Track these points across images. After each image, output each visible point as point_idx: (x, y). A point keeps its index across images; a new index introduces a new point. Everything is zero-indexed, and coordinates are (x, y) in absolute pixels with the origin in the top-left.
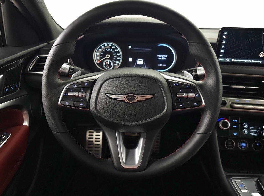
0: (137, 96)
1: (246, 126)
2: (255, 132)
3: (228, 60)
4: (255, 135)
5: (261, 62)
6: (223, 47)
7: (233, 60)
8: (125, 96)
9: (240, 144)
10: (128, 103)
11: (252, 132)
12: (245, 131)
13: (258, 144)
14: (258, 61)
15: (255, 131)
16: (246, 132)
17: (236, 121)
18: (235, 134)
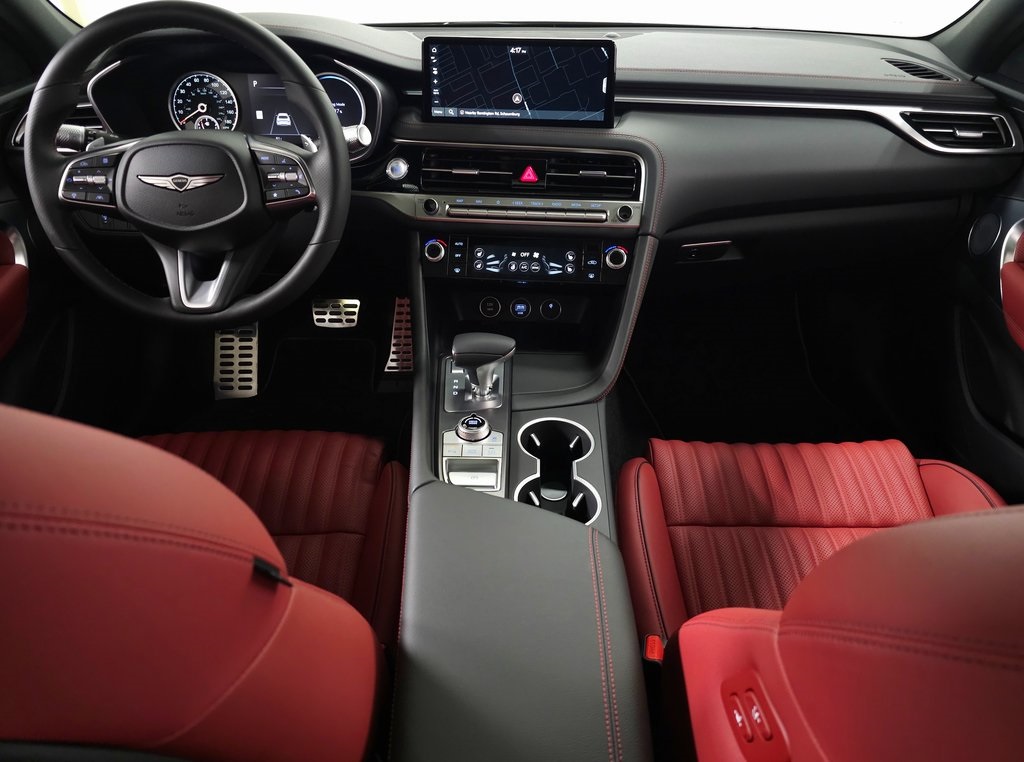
0: (190, 179)
1: (479, 254)
2: (496, 266)
3: (451, 112)
4: (496, 270)
5: (518, 115)
6: (435, 81)
7: (462, 112)
8: (170, 179)
9: (514, 308)
10: (176, 190)
11: (490, 266)
12: (477, 264)
13: (551, 306)
14: (513, 114)
15: (497, 262)
16: (479, 266)
17: (461, 244)
18: (457, 271)
